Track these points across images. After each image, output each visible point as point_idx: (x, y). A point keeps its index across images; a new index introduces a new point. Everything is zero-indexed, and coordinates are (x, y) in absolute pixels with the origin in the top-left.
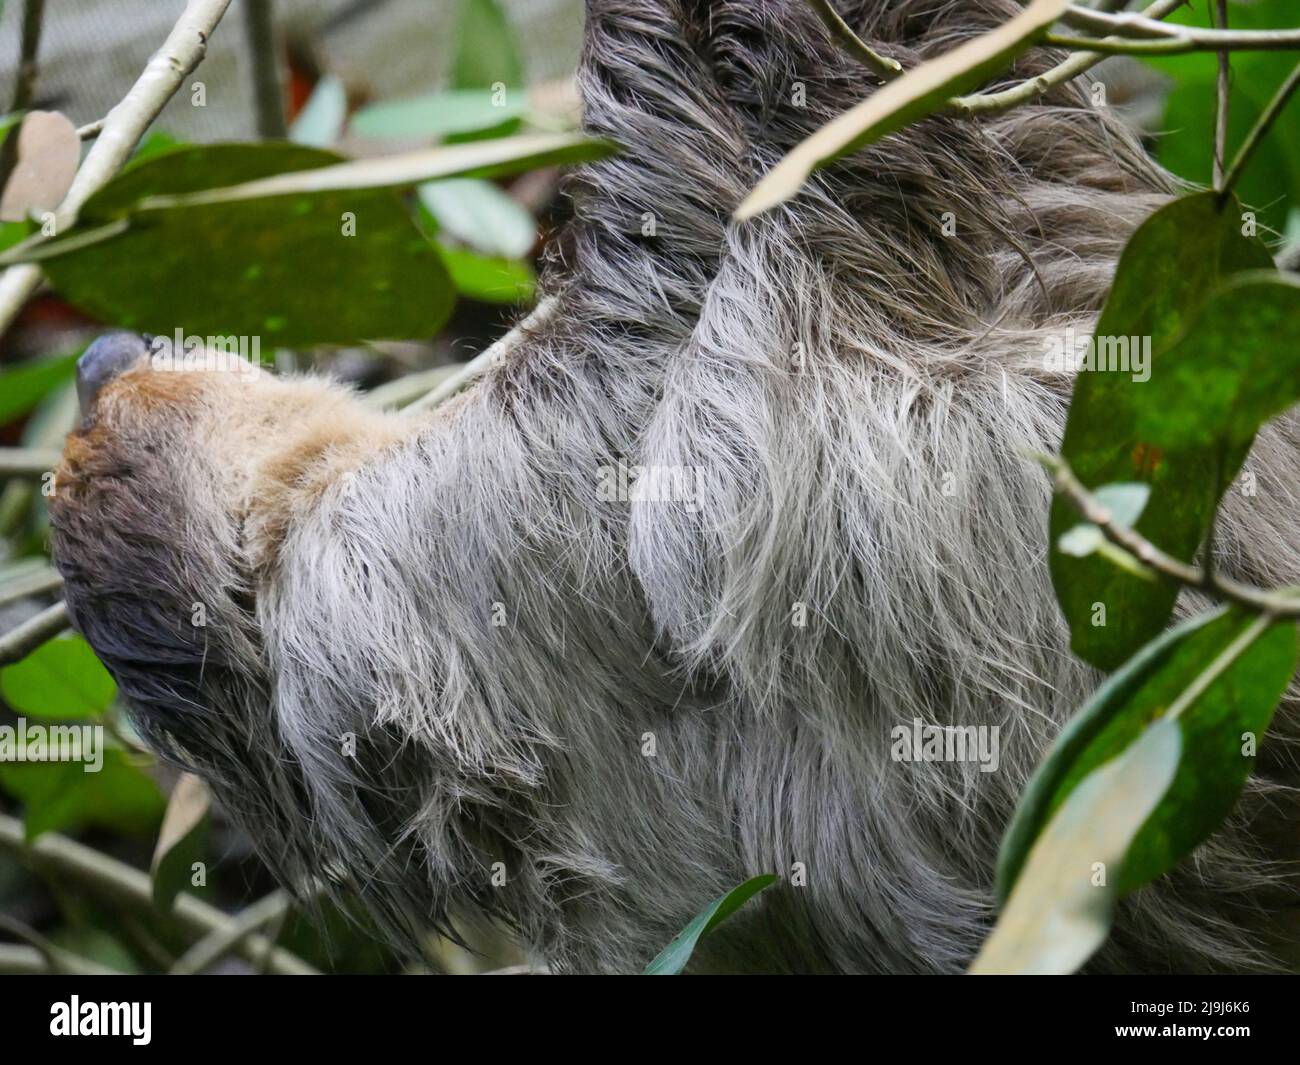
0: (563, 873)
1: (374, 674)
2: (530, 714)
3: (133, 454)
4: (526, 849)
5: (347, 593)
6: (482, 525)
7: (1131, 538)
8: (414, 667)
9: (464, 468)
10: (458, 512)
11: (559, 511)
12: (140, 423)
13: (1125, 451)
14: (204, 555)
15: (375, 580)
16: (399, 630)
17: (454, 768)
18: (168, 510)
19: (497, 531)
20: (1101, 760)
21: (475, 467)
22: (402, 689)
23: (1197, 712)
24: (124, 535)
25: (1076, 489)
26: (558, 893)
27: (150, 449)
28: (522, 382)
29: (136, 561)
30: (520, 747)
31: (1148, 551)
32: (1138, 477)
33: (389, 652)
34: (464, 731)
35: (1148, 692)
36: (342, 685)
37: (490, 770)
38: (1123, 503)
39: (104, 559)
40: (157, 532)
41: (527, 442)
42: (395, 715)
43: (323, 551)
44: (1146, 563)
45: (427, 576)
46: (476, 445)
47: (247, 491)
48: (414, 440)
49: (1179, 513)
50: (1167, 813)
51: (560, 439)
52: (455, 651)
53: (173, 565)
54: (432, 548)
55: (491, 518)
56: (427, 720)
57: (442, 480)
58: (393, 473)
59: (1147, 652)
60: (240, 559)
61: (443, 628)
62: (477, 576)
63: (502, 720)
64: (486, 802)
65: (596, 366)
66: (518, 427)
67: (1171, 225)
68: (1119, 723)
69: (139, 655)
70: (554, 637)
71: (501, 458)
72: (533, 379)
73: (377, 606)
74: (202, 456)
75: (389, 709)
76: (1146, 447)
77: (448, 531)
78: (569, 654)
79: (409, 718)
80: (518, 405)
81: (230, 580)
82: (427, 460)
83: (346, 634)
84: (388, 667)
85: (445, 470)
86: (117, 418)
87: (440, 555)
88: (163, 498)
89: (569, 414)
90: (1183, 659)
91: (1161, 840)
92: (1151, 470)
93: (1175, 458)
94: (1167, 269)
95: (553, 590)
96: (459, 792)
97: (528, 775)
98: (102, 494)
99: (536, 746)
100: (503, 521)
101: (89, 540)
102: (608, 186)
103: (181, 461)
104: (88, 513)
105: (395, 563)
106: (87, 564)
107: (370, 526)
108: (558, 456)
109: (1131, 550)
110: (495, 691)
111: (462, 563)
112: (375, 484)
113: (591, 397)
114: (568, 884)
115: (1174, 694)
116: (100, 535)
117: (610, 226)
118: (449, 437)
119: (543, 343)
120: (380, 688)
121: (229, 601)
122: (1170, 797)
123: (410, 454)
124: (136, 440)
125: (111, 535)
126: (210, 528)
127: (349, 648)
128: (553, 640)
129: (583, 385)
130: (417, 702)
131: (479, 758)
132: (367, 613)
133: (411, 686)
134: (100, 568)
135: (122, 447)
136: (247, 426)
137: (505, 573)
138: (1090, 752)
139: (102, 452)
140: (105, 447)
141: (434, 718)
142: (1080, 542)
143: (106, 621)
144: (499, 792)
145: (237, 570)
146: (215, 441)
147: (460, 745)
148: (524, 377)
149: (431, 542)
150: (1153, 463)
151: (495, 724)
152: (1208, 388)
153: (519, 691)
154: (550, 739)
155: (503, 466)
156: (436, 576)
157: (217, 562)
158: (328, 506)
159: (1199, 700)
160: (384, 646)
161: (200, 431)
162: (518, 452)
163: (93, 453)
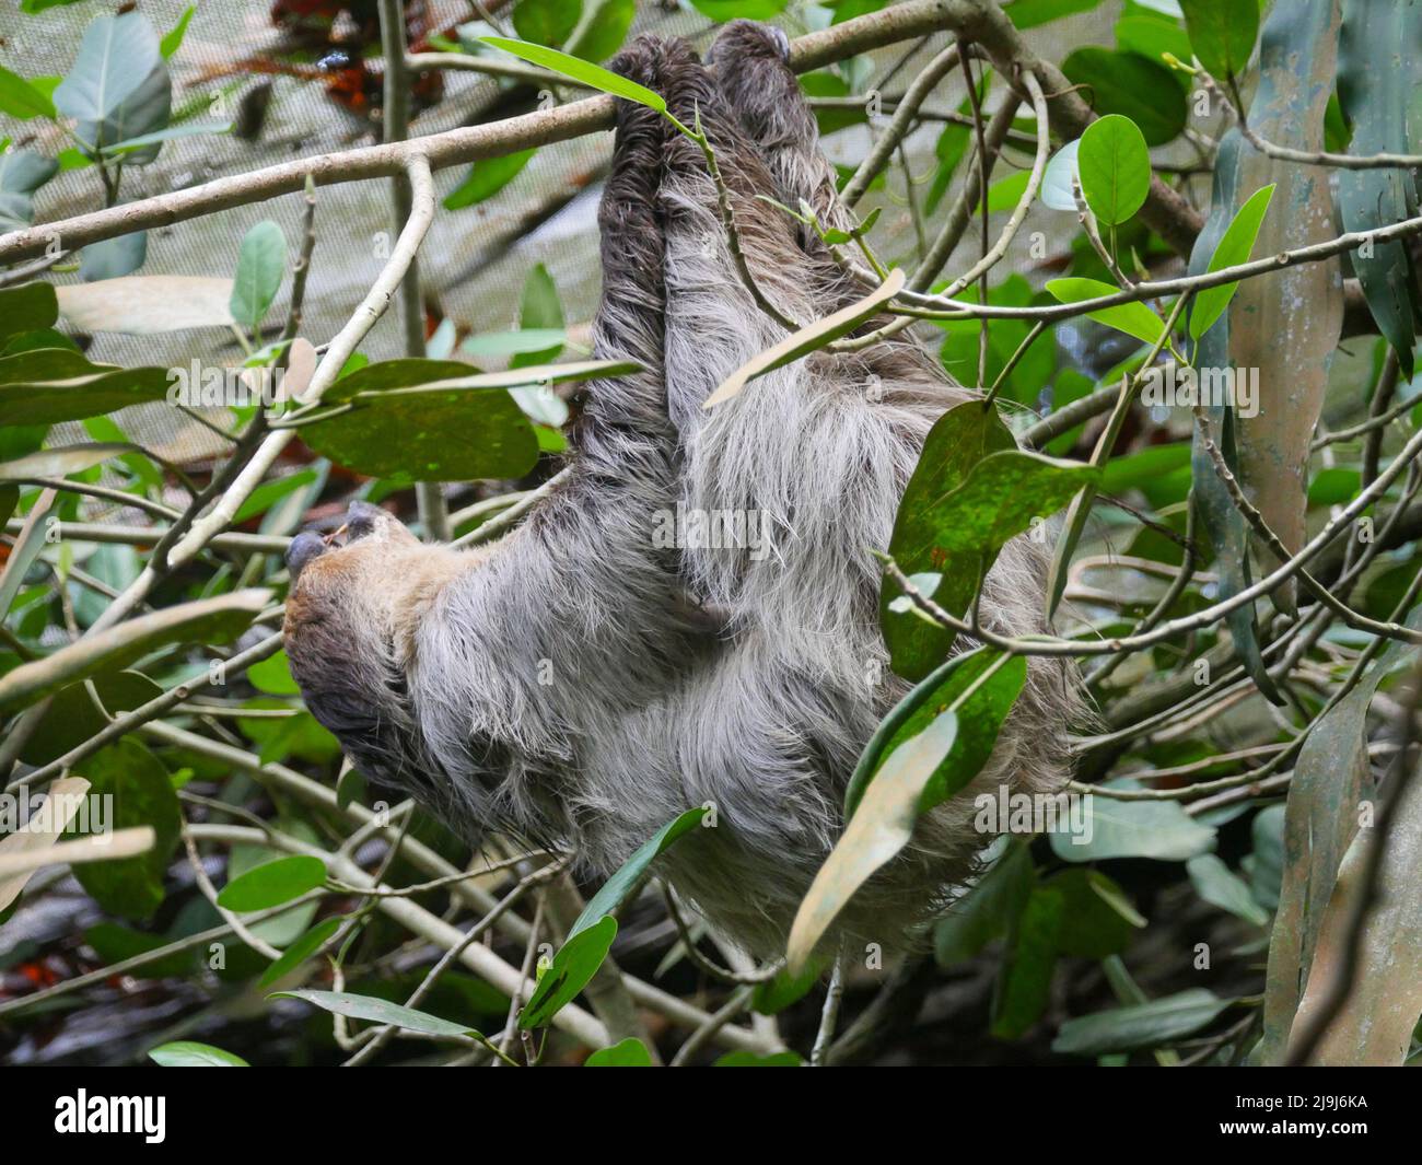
0: (582, 808)
1: (471, 703)
2: (563, 715)
3: (325, 607)
4: (563, 796)
5: (453, 657)
6: (529, 607)
7: (931, 604)
8: (493, 696)
9: (517, 575)
10: (514, 599)
11: (572, 594)
12: (326, 587)
13: (926, 552)
14: (369, 664)
15: (469, 647)
16: (484, 676)
17: (522, 754)
18: (346, 640)
19: (538, 608)
20: (909, 735)
21: (523, 573)
22: (487, 710)
23: (966, 707)
24: (325, 659)
25: (899, 573)
26: (580, 820)
27: (333, 602)
28: (549, 519)
29: (334, 674)
30: (559, 738)
31: (940, 611)
32: (933, 568)
33: (479, 690)
34: (525, 730)
35: (937, 695)
36: (454, 710)
37: (542, 753)
38: (926, 583)
39: (316, 673)
40: (343, 655)
41: (552, 555)
42: (484, 725)
43: (439, 632)
44: (939, 618)
45: (500, 641)
46: (523, 559)
47: (391, 621)
48: (487, 561)
49: (957, 589)
50: (946, 767)
51: (571, 551)
52: (517, 682)
53: (354, 672)
54: (500, 623)
55: (533, 603)
56: (503, 725)
57: (504, 583)
58: (475, 580)
59: (938, 671)
60: (392, 663)
61: (511, 670)
62: (529, 638)
63: (549, 722)
64: (541, 772)
65: (589, 505)
66: (547, 545)
67: (957, 420)
68: (921, 712)
69: (345, 726)
70: (574, 669)
71: (538, 566)
72: (556, 516)
73: (470, 663)
74: (361, 601)
75: (479, 722)
76: (938, 550)
77: (509, 613)
78: (582, 677)
79: (492, 728)
80: (547, 532)
81: (388, 676)
82: (495, 572)
83: (455, 681)
84: (479, 698)
85: (505, 577)
86: (311, 585)
87: (505, 627)
88: (342, 633)
89: (576, 537)
90: (959, 676)
91: (942, 781)
92: (941, 564)
93: (955, 557)
94: (953, 445)
95: (571, 640)
96: (525, 767)
97: (563, 753)
98: (311, 635)
99: (568, 735)
100: (542, 604)
101: (308, 663)
102: (599, 395)
103: (350, 606)
104: (305, 647)
105: (480, 636)
106: (308, 678)
107: (464, 614)
108: (570, 561)
109: (930, 611)
110: (542, 703)
111: (518, 629)
112: (466, 589)
113: (588, 525)
114: (586, 813)
115: (954, 697)
116: (313, 659)
117: (598, 418)
118: (508, 556)
119: (562, 493)
120: (474, 711)
121: (387, 689)
122: (950, 757)
123: (486, 569)
124: (325, 597)
125: (319, 660)
126: (372, 648)
127: (455, 688)
128: (573, 670)
129: (583, 517)
130: (497, 717)
131: (536, 746)
132: (465, 668)
133: (492, 708)
134: (316, 679)
135: (316, 603)
136: (385, 581)
137: (543, 633)
138: (903, 729)
139: (306, 608)
140: (307, 605)
141: (508, 725)
142: (901, 605)
143: (323, 708)
144: (549, 765)
145: (391, 669)
146: (368, 592)
147: (524, 740)
148: (551, 515)
149: (500, 619)
150: (942, 560)
151: (544, 725)
152: (978, 517)
153: (556, 703)
154: (575, 729)
155: (539, 571)
156: (504, 639)
157: (378, 667)
158: (440, 603)
159: (967, 701)
160: (475, 685)
161: (359, 585)
162: (548, 563)
163: (300, 609)
